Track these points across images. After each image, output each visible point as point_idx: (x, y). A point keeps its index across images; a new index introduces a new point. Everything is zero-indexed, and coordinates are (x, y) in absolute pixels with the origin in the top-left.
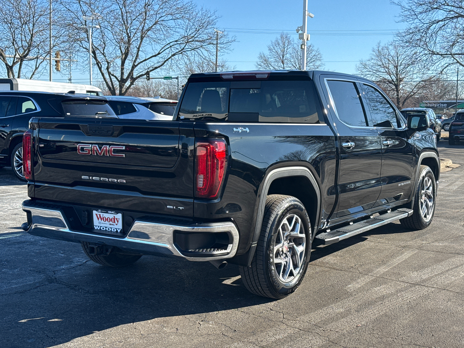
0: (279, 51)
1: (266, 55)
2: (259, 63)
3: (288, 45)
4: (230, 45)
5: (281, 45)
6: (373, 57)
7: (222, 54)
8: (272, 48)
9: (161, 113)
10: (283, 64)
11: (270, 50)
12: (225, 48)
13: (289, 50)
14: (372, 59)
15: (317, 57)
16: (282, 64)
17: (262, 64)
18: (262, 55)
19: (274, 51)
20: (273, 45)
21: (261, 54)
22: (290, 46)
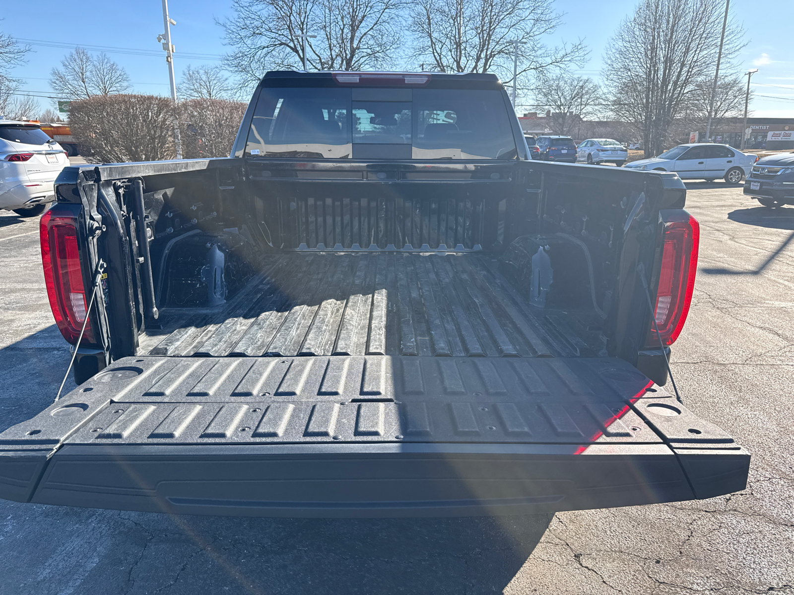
0: (77, 69)
1: (61, 71)
2: (53, 81)
3: (86, 62)
4: (24, 55)
5: (78, 61)
6: (185, 81)
7: (13, 66)
8: (68, 64)
9: (17, 140)
10: (84, 82)
11: (64, 65)
12: (16, 59)
13: (88, 68)
14: (184, 82)
15: (123, 78)
16: (82, 83)
17: (57, 82)
18: (56, 71)
19: (70, 67)
20: (67, 61)
21: (54, 69)
22: (89, 63)
